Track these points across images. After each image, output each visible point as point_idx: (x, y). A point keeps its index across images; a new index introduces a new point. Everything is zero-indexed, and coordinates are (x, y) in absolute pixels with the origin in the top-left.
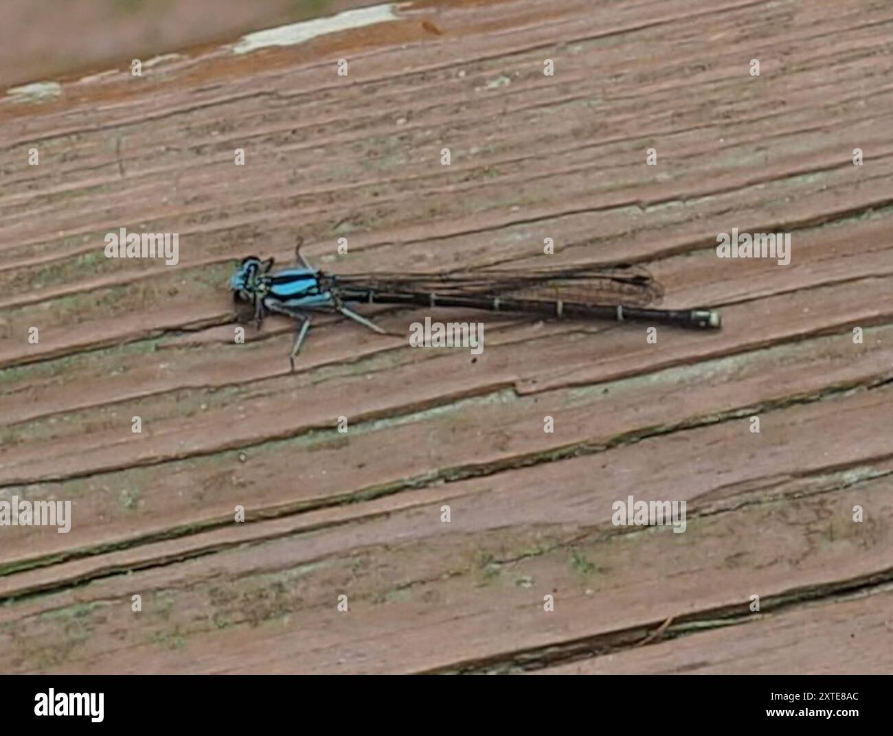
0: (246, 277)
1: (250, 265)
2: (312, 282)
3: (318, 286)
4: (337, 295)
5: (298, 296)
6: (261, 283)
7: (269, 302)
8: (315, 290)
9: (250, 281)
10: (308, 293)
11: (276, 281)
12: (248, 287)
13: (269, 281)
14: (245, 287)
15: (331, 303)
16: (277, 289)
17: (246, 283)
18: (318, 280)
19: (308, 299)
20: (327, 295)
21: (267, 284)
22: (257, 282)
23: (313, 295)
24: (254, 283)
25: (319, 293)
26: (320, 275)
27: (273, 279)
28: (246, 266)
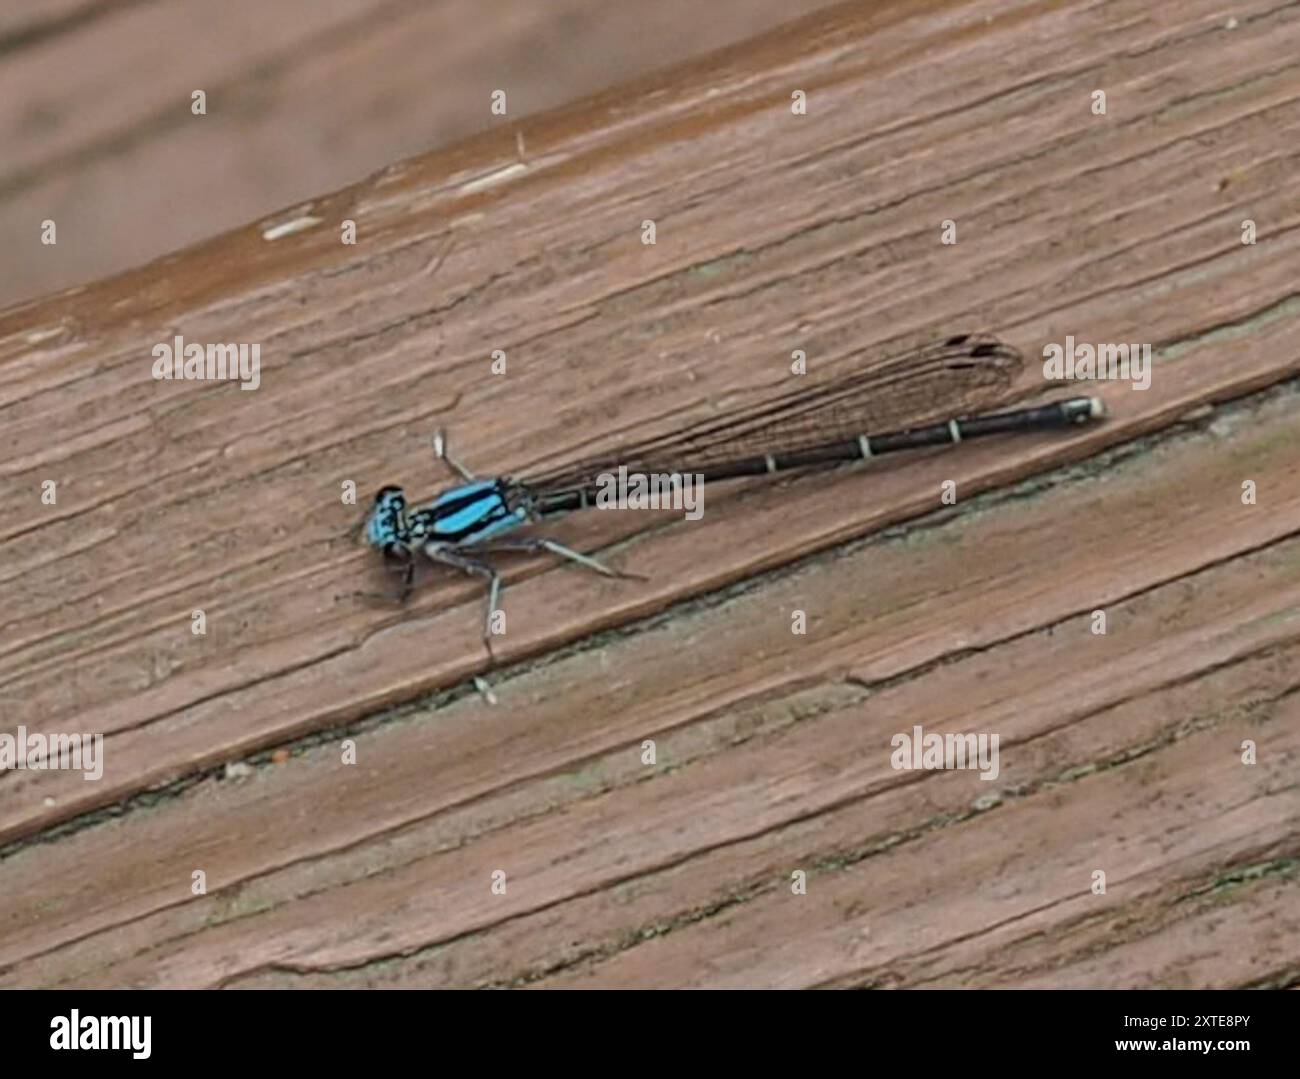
0: (392, 520)
1: (392, 501)
2: (494, 500)
3: (504, 503)
4: (533, 508)
5: (477, 526)
6: (416, 523)
7: (433, 549)
8: (501, 511)
9: (401, 525)
10: (491, 519)
11: (439, 514)
12: (401, 534)
13: (427, 517)
14: (397, 537)
15: (528, 522)
16: (441, 526)
17: (397, 530)
18: (501, 494)
19: (493, 527)
20: (521, 512)
21: (427, 523)
22: (410, 523)
23: (499, 518)
24: (406, 528)
25: (508, 513)
26: (502, 487)
27: (432, 513)
28: (386, 503)
